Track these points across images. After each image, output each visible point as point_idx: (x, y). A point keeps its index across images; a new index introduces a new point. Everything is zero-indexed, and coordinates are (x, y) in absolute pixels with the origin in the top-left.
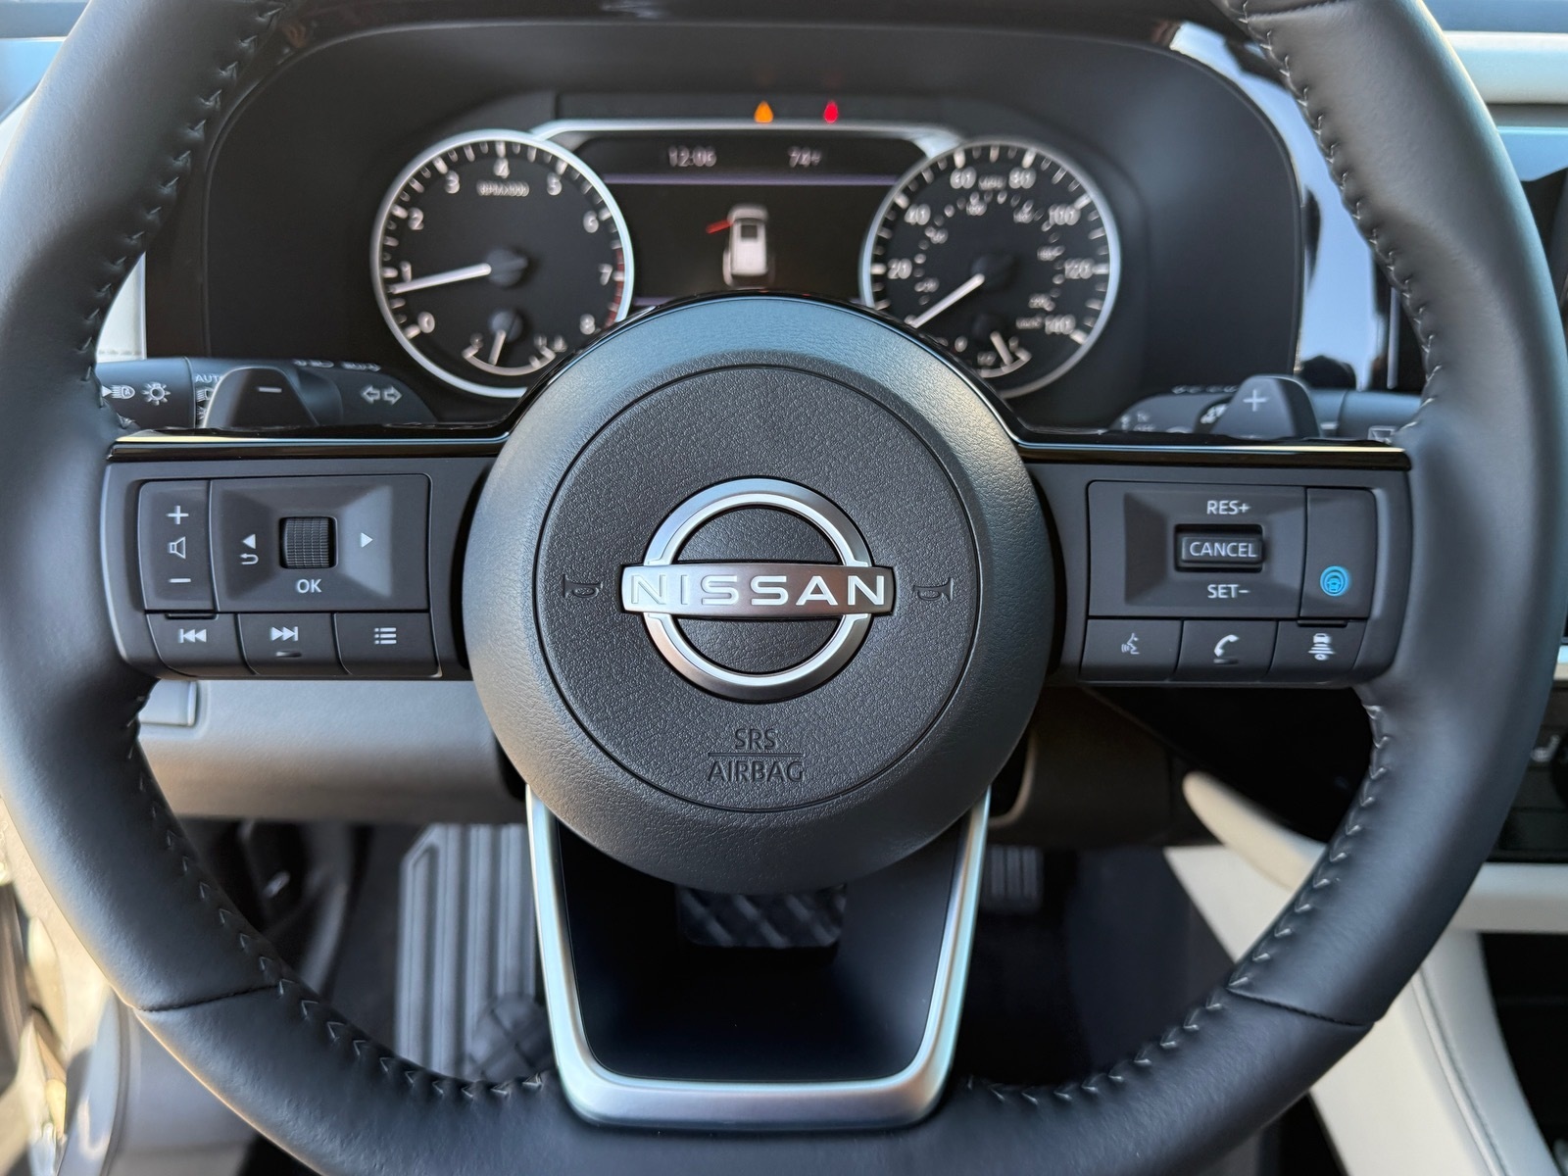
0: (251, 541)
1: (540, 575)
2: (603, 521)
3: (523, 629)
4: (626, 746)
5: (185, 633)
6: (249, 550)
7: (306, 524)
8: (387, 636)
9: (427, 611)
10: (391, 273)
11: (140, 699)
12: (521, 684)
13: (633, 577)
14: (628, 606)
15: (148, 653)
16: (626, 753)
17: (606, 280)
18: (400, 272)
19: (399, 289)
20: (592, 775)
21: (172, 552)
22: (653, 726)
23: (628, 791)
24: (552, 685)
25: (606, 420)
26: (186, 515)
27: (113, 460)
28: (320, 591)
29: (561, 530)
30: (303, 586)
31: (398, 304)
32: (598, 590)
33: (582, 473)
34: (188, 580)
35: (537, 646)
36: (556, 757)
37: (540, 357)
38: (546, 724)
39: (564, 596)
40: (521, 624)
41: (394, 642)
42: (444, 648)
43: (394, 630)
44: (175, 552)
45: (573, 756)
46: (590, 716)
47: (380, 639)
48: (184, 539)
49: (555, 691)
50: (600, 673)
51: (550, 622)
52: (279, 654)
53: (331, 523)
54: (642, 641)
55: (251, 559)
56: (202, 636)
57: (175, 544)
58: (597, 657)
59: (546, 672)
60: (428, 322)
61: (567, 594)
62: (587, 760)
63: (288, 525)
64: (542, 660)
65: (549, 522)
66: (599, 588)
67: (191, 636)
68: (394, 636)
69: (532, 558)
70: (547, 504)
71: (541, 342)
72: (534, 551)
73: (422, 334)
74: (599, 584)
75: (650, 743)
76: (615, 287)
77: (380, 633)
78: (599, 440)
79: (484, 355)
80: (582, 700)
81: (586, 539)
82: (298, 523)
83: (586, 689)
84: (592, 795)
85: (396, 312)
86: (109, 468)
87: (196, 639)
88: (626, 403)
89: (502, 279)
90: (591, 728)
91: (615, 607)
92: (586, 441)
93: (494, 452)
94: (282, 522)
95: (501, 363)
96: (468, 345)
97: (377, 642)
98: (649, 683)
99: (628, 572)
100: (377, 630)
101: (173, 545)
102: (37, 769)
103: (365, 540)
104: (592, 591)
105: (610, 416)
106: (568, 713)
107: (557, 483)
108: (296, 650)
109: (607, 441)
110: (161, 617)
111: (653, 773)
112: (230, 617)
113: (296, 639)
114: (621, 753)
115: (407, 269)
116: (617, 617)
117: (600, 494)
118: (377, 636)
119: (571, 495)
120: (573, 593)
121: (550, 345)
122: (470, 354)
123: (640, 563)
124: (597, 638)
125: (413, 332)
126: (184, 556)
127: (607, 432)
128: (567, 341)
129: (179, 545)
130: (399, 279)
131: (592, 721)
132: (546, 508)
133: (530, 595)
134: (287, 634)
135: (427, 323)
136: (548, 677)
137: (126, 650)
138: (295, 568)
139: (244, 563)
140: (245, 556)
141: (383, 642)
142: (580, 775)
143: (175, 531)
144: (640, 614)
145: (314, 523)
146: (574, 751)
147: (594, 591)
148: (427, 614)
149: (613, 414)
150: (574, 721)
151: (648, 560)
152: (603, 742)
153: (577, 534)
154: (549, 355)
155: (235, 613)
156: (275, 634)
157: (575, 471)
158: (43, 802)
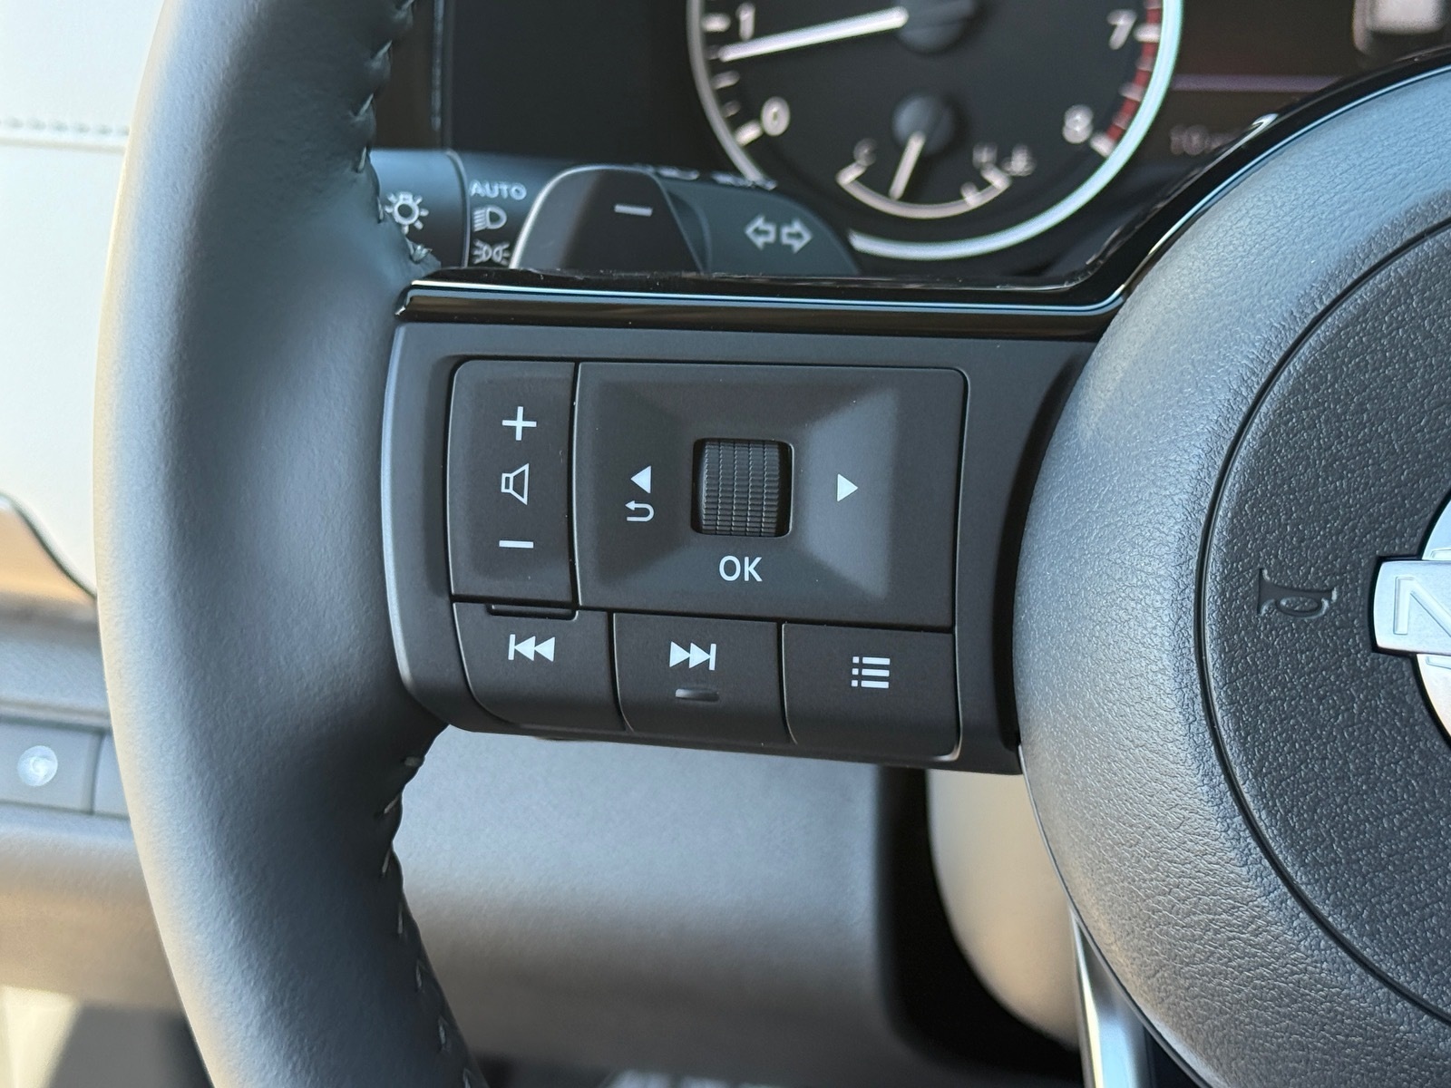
0: (643, 479)
1: (1213, 567)
2: (1344, 467)
3: (1170, 672)
4: (1371, 921)
5: (517, 643)
6: (639, 495)
7: (739, 452)
8: (874, 673)
9: (950, 630)
10: (717, 24)
11: (410, 762)
12: (1156, 780)
13: (1398, 582)
14: (1384, 640)
15: (449, 675)
16: (1372, 936)
17: (1119, 38)
18: (735, 24)
19: (732, 54)
20: (1293, 973)
21: (503, 490)
22: (1431, 883)
23: (1372, 1015)
24: (1224, 787)
25: (1365, 269)
26: (533, 424)
27: (409, 317)
28: (758, 579)
29: (1260, 480)
30: (730, 568)
31: (726, 81)
32: (1326, 604)
33: (1309, 370)
34: (530, 545)
35: (1199, 707)
36: (1216, 932)
37: (983, 185)
38: (1202, 864)
39: (1259, 611)
40: (1166, 661)
41: (885, 685)
42: (974, 703)
43: (886, 661)
44: (511, 490)
45: (1256, 933)
46: (1300, 854)
47: (860, 678)
48: (526, 468)
49: (1229, 798)
50: (1323, 769)
51: (1228, 661)
52: (680, 693)
53: (784, 451)
54: (1411, 710)
55: (645, 513)
56: (548, 649)
57: (512, 476)
58: (1320, 737)
59: (1214, 759)
60: (776, 116)
61: (1265, 608)
62: (1286, 943)
63: (708, 452)
64: (1207, 735)
65: (1237, 465)
66: (1330, 599)
67: (528, 648)
68: (886, 673)
69: (1199, 533)
70: (1236, 429)
71: (984, 156)
72: (1203, 519)
73: (764, 138)
74: (1330, 591)
75: (1422, 920)
76: (1137, 55)
77: (861, 666)
78: (1349, 307)
79: (878, 179)
80: (1285, 820)
81: (1309, 502)
82: (724, 450)
83: (1295, 799)
84: (1289, 1016)
85: (723, 96)
86: (401, 332)
87: (536, 653)
88: (1408, 235)
89: (923, 37)
90: (1299, 878)
91: (1359, 639)
92: (1321, 308)
93: (1095, 330)
94: (699, 447)
95: (910, 196)
96: (849, 160)
97: (855, 683)
98: (1423, 799)
99: (1389, 571)
100: (856, 660)
101: (507, 479)
102: (237, 877)
103: (845, 488)
104: (1315, 605)
105: (1374, 261)
106: (1253, 844)
107: (1256, 389)
108: (712, 689)
109: (1365, 310)
110: (479, 608)
111: (1427, 982)
112: (600, 618)
113: (712, 667)
114: (1361, 936)
115: (747, 17)
116: (1364, 661)
117: (1344, 413)
118: (855, 672)
119: (1283, 413)
120: (1277, 604)
121: (1001, 161)
122: (848, 177)
123: (1417, 555)
124: (1320, 699)
125: (749, 133)
126: (524, 500)
127: (1364, 294)
128: (1035, 156)
129: (519, 478)
130: (732, 36)
131: (1304, 864)
132: (1232, 436)
133: (1190, 604)
134: (697, 656)
135: (775, 118)
136: (1218, 770)
137: (412, 665)
138: (715, 533)
139: (630, 519)
140: (632, 505)
141: (865, 684)
142: (1265, 972)
143: (510, 453)
144: (1411, 657)
145: (753, 452)
146: (1260, 922)
147: (1320, 606)
148: (949, 636)
149: (1381, 256)
150: (1266, 862)
151: (1431, 551)
152: (1324, 910)
153: (1292, 491)
154: (998, 182)
155: (610, 612)
156: (677, 655)
157: (1295, 365)
158: (244, 940)
